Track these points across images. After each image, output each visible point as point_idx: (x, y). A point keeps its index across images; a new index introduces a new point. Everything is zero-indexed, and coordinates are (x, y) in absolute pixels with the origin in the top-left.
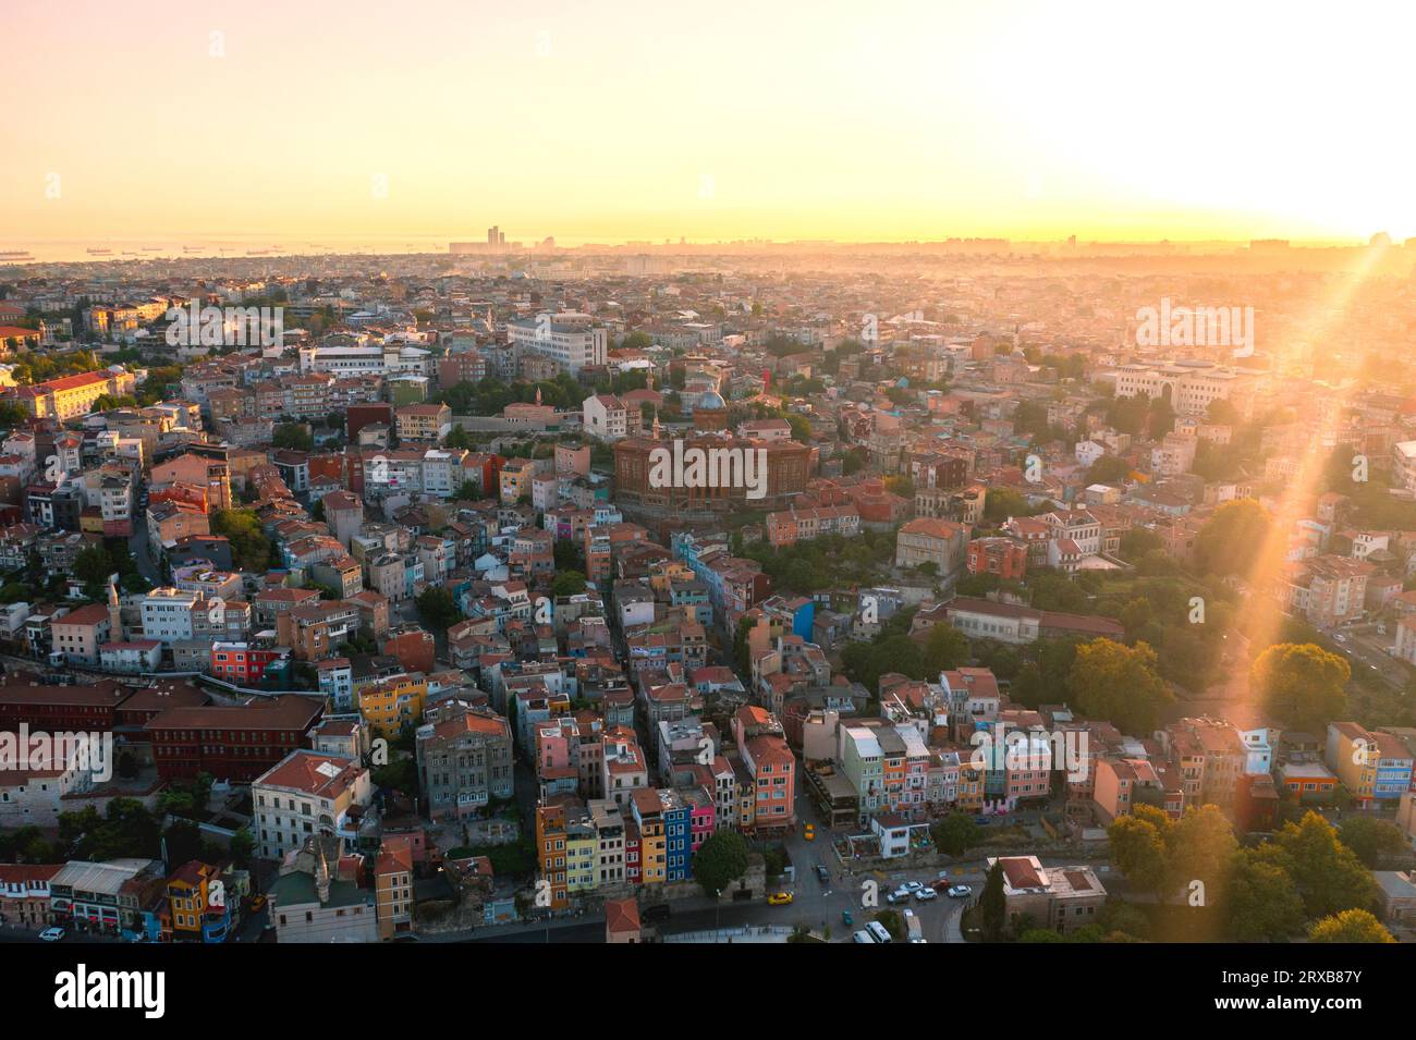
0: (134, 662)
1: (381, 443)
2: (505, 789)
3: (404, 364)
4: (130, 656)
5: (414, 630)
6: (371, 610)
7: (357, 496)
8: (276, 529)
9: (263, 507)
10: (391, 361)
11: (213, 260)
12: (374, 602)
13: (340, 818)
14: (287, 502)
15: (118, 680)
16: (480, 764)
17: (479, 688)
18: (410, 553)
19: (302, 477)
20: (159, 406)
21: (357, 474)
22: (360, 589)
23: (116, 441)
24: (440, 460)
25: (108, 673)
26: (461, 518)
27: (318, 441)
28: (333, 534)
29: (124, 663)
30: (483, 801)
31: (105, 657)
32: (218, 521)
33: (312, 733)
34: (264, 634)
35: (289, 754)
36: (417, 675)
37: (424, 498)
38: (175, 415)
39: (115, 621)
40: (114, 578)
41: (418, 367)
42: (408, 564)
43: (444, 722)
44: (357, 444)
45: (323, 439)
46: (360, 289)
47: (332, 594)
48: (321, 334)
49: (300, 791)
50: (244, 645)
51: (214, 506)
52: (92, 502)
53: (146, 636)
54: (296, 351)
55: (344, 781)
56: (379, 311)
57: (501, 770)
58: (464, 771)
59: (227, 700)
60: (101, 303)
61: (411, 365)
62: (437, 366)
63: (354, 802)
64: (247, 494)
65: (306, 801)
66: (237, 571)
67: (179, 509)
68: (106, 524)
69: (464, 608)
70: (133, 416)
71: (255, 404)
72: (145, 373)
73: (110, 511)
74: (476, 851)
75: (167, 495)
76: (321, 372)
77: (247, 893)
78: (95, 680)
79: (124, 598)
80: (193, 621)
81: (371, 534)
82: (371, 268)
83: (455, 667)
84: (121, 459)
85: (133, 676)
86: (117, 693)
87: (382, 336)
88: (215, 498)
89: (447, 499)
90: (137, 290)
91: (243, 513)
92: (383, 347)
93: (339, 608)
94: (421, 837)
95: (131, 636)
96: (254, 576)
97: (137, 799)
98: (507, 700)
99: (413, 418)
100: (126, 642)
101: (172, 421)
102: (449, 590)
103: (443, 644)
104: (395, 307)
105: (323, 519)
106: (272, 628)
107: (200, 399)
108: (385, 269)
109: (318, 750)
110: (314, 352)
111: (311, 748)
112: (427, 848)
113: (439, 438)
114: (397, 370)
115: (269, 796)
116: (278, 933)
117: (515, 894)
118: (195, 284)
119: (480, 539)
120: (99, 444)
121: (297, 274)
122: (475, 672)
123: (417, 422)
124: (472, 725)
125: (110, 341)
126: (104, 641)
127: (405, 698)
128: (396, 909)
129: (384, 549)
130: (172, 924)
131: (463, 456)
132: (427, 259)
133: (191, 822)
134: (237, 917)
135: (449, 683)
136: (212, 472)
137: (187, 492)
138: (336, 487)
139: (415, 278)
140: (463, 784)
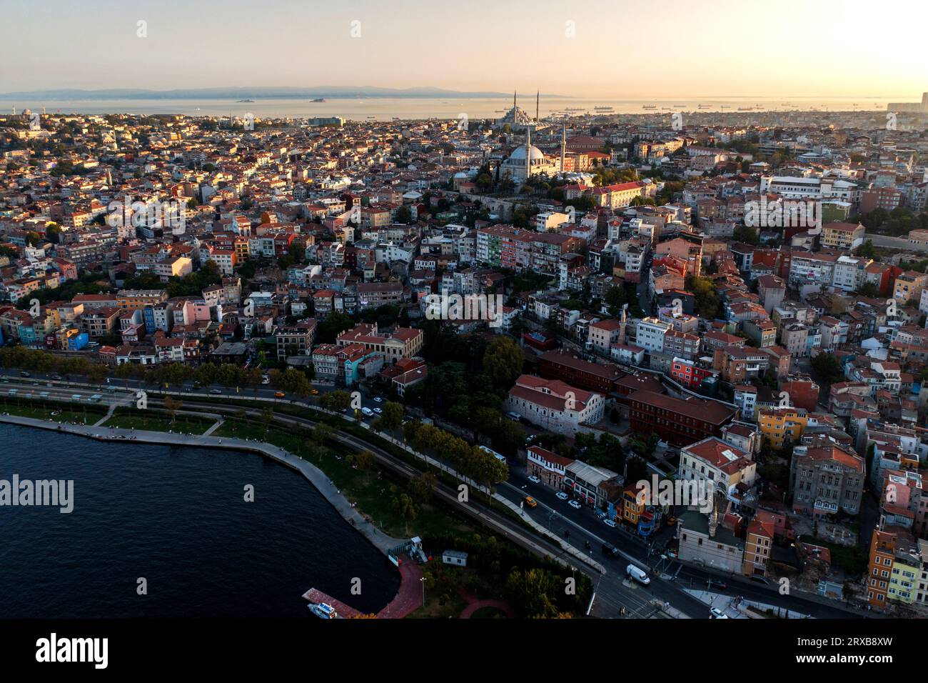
0: (628, 358)
1: (807, 246)
2: (853, 508)
3: (835, 192)
4: (626, 353)
5: (806, 379)
6: (779, 359)
7: (783, 280)
8: (725, 293)
9: (719, 278)
10: (826, 189)
11: (716, 114)
12: (781, 354)
13: (731, 488)
14: (735, 277)
15: (618, 366)
16: (836, 484)
17: (847, 431)
18: (813, 326)
19: (748, 262)
20: (668, 206)
21: (786, 265)
22: (772, 343)
23: (640, 225)
24: (849, 264)
25: (613, 361)
26: (857, 308)
27: (763, 240)
28: (762, 303)
29: (622, 356)
30: (835, 510)
31: (614, 351)
32: (690, 282)
33: (724, 429)
34: (705, 359)
35: (707, 438)
36: (802, 411)
37: (832, 289)
38: (676, 213)
39: (622, 332)
40: (626, 306)
41: (845, 195)
42: (811, 334)
43: (815, 448)
44: (790, 245)
45: (766, 238)
46: (812, 136)
47: (754, 343)
48: (778, 167)
49: (709, 463)
50: (692, 363)
51: (689, 273)
52: (621, 260)
53: (638, 344)
54: (759, 177)
55: (739, 465)
56: (823, 153)
57: (851, 494)
58: (823, 486)
59: (676, 394)
60: (645, 140)
61: (840, 193)
62: (861, 195)
63: (742, 481)
64: (710, 268)
65: (712, 470)
66: (695, 316)
67: (668, 272)
68: (627, 273)
69: (847, 373)
70: (652, 211)
71: (726, 211)
72: (663, 184)
73: (630, 267)
74: (822, 542)
75: (663, 261)
76: (773, 193)
77: (667, 513)
78: (606, 362)
79: (629, 319)
80: (665, 341)
81: (788, 308)
82: (822, 121)
83: (831, 412)
84: (642, 236)
85: (626, 366)
86: (616, 373)
87: (822, 171)
88: (691, 267)
89: (849, 293)
90: (667, 133)
91: (706, 280)
92: (822, 179)
93: (757, 353)
94: (783, 519)
95: (629, 342)
96: (705, 321)
97: (616, 437)
98: (867, 447)
99: (834, 231)
100: (625, 345)
101: (674, 216)
102: (838, 357)
103: (825, 395)
104: (836, 150)
105: (757, 292)
106: (711, 356)
107: (692, 203)
108: (833, 122)
109: (725, 440)
110: (771, 179)
111: (721, 438)
112: (786, 528)
113: (851, 248)
114: (829, 196)
115: (690, 460)
116: (680, 544)
117: (844, 582)
118: (702, 130)
119: (869, 326)
120: (631, 226)
121: (769, 124)
122: (846, 420)
123: (837, 235)
124: (835, 456)
125: (647, 163)
126: (614, 341)
127: (791, 424)
128: (757, 559)
129: (795, 320)
130: (622, 514)
131: (868, 264)
132: (868, 115)
133: (643, 460)
134: (658, 525)
135: (825, 422)
136: (692, 251)
137: (675, 262)
138: (770, 272)
139: (855, 130)
140: (821, 494)
